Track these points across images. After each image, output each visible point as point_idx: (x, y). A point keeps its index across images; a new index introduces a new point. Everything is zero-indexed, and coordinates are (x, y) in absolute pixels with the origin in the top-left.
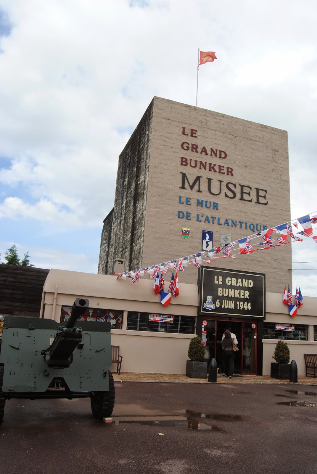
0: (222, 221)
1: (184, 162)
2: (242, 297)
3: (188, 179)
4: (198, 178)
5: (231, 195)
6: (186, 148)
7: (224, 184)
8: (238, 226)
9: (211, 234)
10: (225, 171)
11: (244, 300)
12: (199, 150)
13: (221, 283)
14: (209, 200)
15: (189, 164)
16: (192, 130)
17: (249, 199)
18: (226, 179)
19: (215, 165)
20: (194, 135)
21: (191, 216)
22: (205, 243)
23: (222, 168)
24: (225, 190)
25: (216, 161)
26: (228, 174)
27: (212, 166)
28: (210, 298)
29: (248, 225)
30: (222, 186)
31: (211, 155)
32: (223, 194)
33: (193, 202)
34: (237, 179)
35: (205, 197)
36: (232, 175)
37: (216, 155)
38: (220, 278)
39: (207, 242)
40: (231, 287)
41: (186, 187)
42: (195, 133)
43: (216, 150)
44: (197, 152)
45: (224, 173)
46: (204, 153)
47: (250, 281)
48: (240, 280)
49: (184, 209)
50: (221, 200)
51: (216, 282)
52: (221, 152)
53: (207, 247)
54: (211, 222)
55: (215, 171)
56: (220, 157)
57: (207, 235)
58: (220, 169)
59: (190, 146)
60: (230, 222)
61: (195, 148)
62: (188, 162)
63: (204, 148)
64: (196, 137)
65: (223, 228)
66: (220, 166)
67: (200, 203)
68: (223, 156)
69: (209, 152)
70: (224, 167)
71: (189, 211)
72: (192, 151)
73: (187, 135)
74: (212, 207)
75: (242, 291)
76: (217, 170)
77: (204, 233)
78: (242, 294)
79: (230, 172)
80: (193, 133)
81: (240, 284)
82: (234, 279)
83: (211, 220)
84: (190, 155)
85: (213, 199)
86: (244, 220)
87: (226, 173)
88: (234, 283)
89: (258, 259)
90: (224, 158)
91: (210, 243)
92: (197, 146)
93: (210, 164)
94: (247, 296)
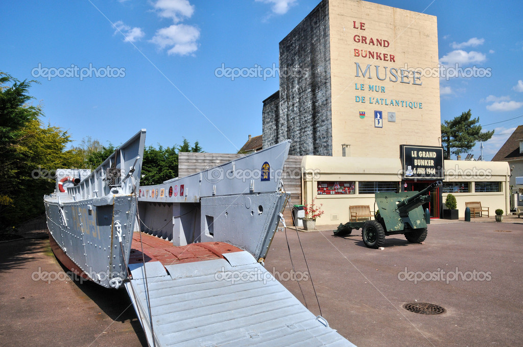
0: (389, 102)
1: (357, 53)
2: (429, 165)
3: (361, 68)
4: (369, 67)
5: (394, 80)
6: (358, 41)
7: (388, 70)
8: (400, 105)
9: (380, 113)
10: (389, 58)
11: (431, 167)
12: (368, 41)
13: (416, 156)
14: (378, 85)
15: (361, 55)
16: (361, 23)
17: (407, 82)
18: (390, 65)
19: (380, 54)
20: (363, 28)
21: (365, 99)
22: (377, 121)
23: (386, 56)
24: (389, 75)
25: (382, 50)
26: (391, 61)
27: (379, 54)
28: (410, 167)
29: (408, 103)
30: (387, 72)
31: (377, 45)
32: (388, 79)
33: (366, 88)
34: (398, 64)
35: (375, 82)
36: (394, 61)
37: (381, 45)
38: (415, 152)
39: (378, 120)
40: (422, 158)
41: (360, 75)
42: (364, 26)
43: (381, 40)
44: (366, 43)
45: (388, 60)
46: (371, 44)
47: (434, 153)
48: (427, 152)
49: (360, 93)
50: (387, 84)
51: (413, 156)
52: (384, 41)
53: (378, 124)
54: (380, 103)
55: (381, 59)
56: (384, 46)
57: (378, 114)
58: (385, 57)
59: (361, 38)
60: (394, 102)
61: (364, 40)
62: (360, 52)
63: (371, 39)
64: (364, 30)
65: (389, 107)
66: (384, 55)
67: (370, 88)
68: (386, 45)
69: (375, 42)
70: (387, 55)
71: (363, 95)
72: (362, 42)
73: (357, 28)
74: (380, 91)
75: (429, 161)
76: (382, 58)
77: (376, 113)
78: (429, 163)
79: (392, 59)
80: (362, 25)
81: (427, 156)
82: (424, 152)
83: (380, 101)
84: (361, 46)
85: (380, 84)
86: (405, 99)
87: (389, 60)
88: (424, 156)
89: (416, 131)
90: (387, 47)
91: (380, 121)
92: (366, 38)
93: (377, 53)
94: (432, 164)
